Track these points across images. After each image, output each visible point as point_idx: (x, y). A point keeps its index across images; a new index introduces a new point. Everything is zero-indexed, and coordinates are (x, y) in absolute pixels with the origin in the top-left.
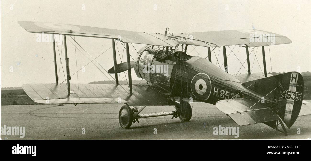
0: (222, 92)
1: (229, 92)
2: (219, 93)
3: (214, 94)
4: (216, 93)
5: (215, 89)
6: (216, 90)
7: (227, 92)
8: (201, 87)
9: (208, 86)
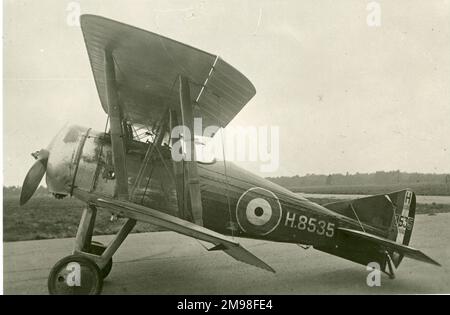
0: (303, 219)
1: (314, 220)
2: (296, 222)
3: (286, 224)
4: (290, 222)
5: (288, 214)
6: (291, 216)
7: (311, 219)
8: (259, 212)
9: (275, 211)
